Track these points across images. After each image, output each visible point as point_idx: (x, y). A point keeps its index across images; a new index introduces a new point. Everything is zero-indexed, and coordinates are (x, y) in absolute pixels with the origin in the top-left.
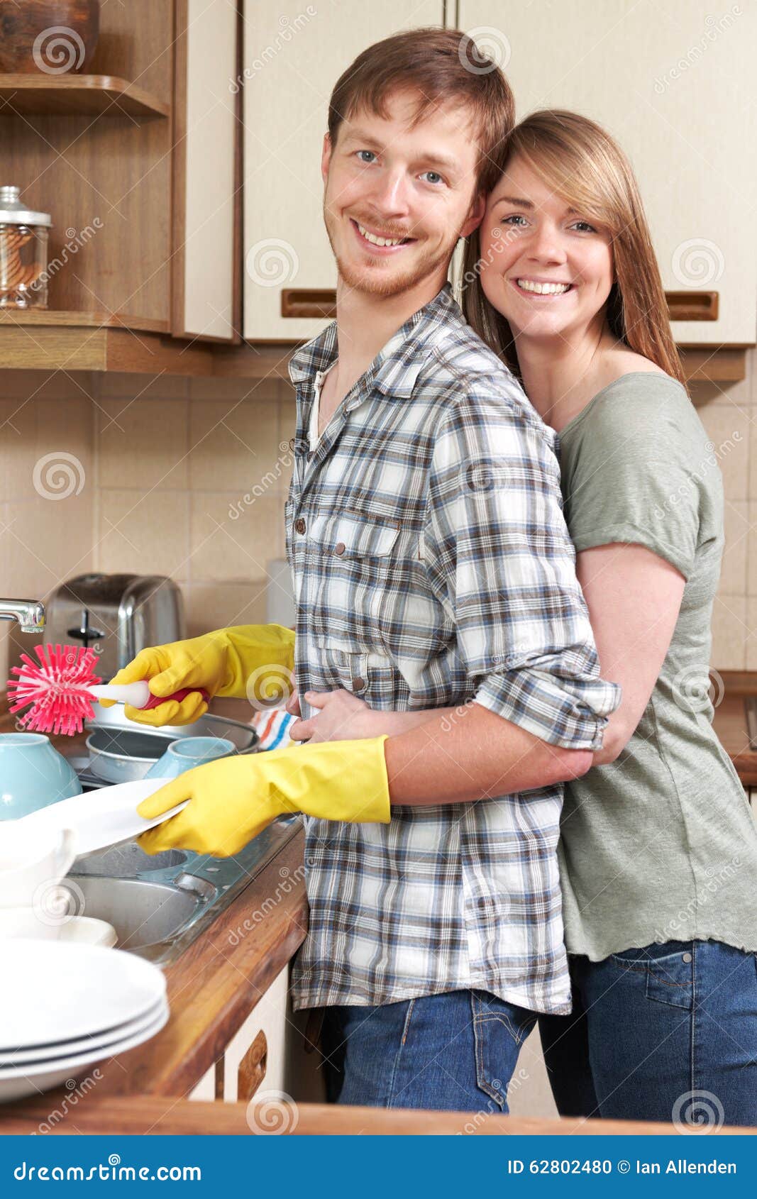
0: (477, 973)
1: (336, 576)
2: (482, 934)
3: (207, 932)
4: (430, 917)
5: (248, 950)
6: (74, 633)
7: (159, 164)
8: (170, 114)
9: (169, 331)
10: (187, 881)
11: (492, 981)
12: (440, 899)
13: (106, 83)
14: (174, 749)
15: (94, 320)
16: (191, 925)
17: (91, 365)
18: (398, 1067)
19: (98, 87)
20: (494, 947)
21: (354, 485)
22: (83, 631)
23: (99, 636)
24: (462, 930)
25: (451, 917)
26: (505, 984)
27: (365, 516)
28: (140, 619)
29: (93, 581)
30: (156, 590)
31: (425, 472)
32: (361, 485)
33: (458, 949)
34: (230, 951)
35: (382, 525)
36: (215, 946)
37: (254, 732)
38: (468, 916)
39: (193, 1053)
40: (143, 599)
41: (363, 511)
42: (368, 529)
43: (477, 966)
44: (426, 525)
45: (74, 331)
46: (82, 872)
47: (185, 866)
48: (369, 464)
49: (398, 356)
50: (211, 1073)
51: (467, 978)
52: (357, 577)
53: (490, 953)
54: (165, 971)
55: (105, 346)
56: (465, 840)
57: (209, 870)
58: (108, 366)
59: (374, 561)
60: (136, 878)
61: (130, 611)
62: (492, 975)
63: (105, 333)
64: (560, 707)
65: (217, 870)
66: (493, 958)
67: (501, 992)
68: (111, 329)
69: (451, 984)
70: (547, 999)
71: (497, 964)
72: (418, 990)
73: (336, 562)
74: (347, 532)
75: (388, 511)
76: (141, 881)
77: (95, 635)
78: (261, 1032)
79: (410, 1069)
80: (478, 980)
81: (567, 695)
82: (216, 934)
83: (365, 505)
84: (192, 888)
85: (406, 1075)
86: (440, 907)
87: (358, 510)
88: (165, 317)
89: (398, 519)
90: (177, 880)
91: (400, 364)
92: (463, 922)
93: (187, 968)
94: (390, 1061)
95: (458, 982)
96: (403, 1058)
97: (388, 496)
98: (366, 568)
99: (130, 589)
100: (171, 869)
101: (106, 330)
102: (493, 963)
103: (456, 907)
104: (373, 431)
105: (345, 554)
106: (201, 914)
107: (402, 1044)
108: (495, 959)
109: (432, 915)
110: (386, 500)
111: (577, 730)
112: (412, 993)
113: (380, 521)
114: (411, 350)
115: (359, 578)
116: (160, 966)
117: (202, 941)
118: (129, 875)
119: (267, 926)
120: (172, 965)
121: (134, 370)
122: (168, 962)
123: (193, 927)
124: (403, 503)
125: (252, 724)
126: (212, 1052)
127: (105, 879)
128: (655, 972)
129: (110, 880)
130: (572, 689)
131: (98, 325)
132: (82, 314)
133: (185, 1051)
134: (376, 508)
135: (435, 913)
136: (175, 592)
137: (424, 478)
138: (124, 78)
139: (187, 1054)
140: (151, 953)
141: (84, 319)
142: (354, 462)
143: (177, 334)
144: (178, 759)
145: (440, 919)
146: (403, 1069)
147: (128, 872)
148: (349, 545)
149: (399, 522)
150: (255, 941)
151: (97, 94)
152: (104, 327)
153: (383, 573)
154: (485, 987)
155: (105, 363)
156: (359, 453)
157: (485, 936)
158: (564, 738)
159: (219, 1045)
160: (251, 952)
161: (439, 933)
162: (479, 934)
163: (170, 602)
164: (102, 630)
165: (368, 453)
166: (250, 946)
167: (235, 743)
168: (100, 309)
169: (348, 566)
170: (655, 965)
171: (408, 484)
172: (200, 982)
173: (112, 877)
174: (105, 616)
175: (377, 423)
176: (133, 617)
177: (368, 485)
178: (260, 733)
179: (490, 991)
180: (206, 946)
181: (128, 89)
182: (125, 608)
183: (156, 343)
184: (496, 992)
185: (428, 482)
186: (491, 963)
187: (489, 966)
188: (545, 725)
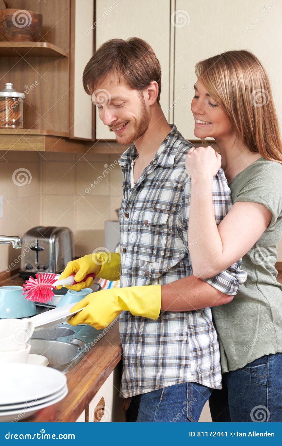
0: (193, 376)
1: (145, 232)
2: (196, 362)
3: (82, 360)
4: (177, 356)
5: (97, 367)
6: (33, 249)
7: (64, 75)
8: (69, 56)
9: (68, 136)
10: (75, 341)
11: (198, 378)
12: (181, 349)
13: (45, 45)
14: (70, 292)
15: (40, 132)
16: (76, 358)
17: (40, 149)
18: (158, 409)
19: (42, 46)
20: (200, 366)
21: (151, 199)
22: (36, 248)
23: (42, 250)
24: (189, 360)
25: (185, 356)
26: (203, 379)
27: (156, 210)
28: (57, 243)
29: (40, 229)
30: (63, 232)
31: (181, 194)
32: (154, 199)
33: (187, 367)
34: (91, 367)
35: (162, 213)
36: (85, 366)
37: (100, 285)
38: (192, 355)
39: (77, 406)
40: (58, 236)
41: (155, 208)
42: (157, 214)
43: (193, 373)
44: (179, 213)
45: (33, 137)
46: (35, 338)
47: (74, 336)
48: (157, 191)
49: (164, 152)
50: (84, 413)
51: (190, 378)
52: (153, 232)
53: (198, 368)
54: (66, 375)
55: (45, 142)
56: (189, 327)
57: (83, 337)
58: (45, 149)
59: (160, 226)
60: (55, 340)
61: (53, 240)
62: (198, 377)
63: (44, 137)
64: (230, 281)
65: (86, 337)
66: (199, 370)
67: (202, 382)
68: (46, 136)
69: (184, 380)
70: (214, 383)
71: (201, 372)
72: (173, 382)
73: (144, 227)
74: (148, 216)
75: (165, 207)
76: (57, 341)
77: (41, 249)
78: (103, 398)
79: (163, 410)
80: (193, 379)
81: (232, 277)
82: (86, 361)
83: (156, 205)
84: (77, 344)
85: (161, 412)
86: (181, 352)
87: (153, 208)
88: (67, 131)
89: (169, 210)
90: (71, 341)
91: (166, 155)
92: (189, 358)
93: (75, 374)
94: (155, 407)
95: (187, 379)
96: (160, 406)
97: (165, 202)
98: (157, 229)
99: (53, 232)
100: (69, 337)
101: (45, 136)
102: (199, 372)
103: (186, 352)
104: (158, 179)
105: (148, 224)
106: (80, 353)
107: (160, 401)
108: (200, 370)
109: (178, 355)
110: (164, 203)
111: (234, 289)
112: (171, 384)
113: (161, 211)
114: (169, 149)
115: (155, 233)
116: (64, 373)
117: (80, 364)
118: (53, 339)
119: (105, 358)
120: (69, 373)
121: (55, 151)
122: (68, 371)
123: (77, 358)
124: (171, 204)
125: (99, 282)
126: (84, 405)
127: (44, 340)
128: (253, 372)
129: (46, 341)
130: (234, 274)
131: (42, 134)
132: (36, 130)
133: (74, 405)
134: (160, 207)
135: (179, 354)
136: (70, 233)
137: (180, 196)
138: (51, 43)
139: (74, 406)
140: (61, 369)
141: (36, 132)
142: (150, 191)
143: (71, 138)
144: (72, 295)
145: (181, 357)
146: (160, 410)
147: (53, 338)
148: (150, 221)
149: (169, 212)
150: (100, 364)
151: (42, 49)
152: (44, 135)
153: (165, 231)
154: (196, 381)
155: (44, 148)
156: (152, 187)
157: (197, 362)
158: (230, 292)
159: (87, 402)
160: (99, 368)
161: (181, 361)
162: (195, 362)
163: (68, 237)
164: (43, 247)
165: (156, 187)
166: (98, 366)
167: (92, 289)
168: (43, 128)
169: (150, 229)
170: (253, 369)
171: (173, 197)
172: (79, 379)
173: (47, 339)
174: (44, 242)
175: (159, 176)
176: (55, 242)
177: (157, 198)
178: (102, 286)
179: (198, 382)
180: (81, 366)
181: (53, 47)
182: (52, 239)
183: (64, 141)
184: (200, 382)
185: (181, 198)
186: (198, 372)
187: (197, 373)
188: (224, 287)
